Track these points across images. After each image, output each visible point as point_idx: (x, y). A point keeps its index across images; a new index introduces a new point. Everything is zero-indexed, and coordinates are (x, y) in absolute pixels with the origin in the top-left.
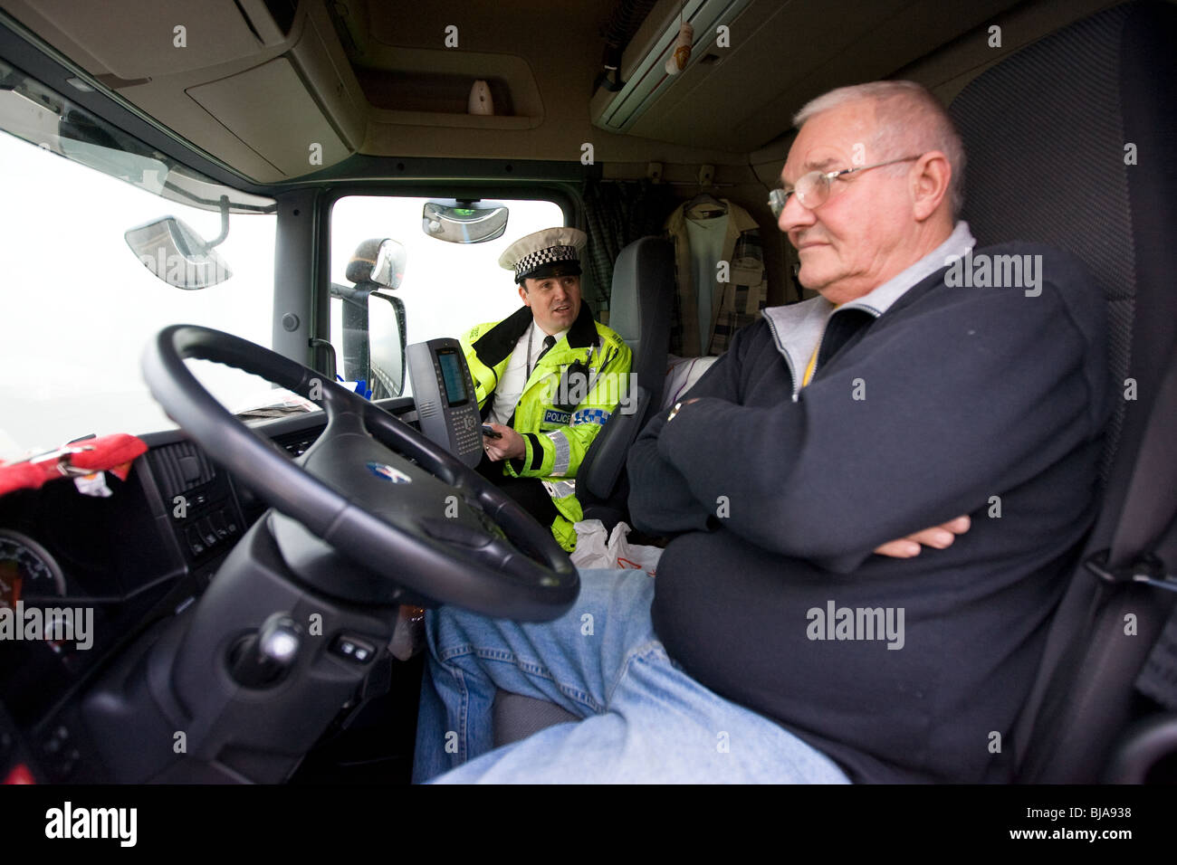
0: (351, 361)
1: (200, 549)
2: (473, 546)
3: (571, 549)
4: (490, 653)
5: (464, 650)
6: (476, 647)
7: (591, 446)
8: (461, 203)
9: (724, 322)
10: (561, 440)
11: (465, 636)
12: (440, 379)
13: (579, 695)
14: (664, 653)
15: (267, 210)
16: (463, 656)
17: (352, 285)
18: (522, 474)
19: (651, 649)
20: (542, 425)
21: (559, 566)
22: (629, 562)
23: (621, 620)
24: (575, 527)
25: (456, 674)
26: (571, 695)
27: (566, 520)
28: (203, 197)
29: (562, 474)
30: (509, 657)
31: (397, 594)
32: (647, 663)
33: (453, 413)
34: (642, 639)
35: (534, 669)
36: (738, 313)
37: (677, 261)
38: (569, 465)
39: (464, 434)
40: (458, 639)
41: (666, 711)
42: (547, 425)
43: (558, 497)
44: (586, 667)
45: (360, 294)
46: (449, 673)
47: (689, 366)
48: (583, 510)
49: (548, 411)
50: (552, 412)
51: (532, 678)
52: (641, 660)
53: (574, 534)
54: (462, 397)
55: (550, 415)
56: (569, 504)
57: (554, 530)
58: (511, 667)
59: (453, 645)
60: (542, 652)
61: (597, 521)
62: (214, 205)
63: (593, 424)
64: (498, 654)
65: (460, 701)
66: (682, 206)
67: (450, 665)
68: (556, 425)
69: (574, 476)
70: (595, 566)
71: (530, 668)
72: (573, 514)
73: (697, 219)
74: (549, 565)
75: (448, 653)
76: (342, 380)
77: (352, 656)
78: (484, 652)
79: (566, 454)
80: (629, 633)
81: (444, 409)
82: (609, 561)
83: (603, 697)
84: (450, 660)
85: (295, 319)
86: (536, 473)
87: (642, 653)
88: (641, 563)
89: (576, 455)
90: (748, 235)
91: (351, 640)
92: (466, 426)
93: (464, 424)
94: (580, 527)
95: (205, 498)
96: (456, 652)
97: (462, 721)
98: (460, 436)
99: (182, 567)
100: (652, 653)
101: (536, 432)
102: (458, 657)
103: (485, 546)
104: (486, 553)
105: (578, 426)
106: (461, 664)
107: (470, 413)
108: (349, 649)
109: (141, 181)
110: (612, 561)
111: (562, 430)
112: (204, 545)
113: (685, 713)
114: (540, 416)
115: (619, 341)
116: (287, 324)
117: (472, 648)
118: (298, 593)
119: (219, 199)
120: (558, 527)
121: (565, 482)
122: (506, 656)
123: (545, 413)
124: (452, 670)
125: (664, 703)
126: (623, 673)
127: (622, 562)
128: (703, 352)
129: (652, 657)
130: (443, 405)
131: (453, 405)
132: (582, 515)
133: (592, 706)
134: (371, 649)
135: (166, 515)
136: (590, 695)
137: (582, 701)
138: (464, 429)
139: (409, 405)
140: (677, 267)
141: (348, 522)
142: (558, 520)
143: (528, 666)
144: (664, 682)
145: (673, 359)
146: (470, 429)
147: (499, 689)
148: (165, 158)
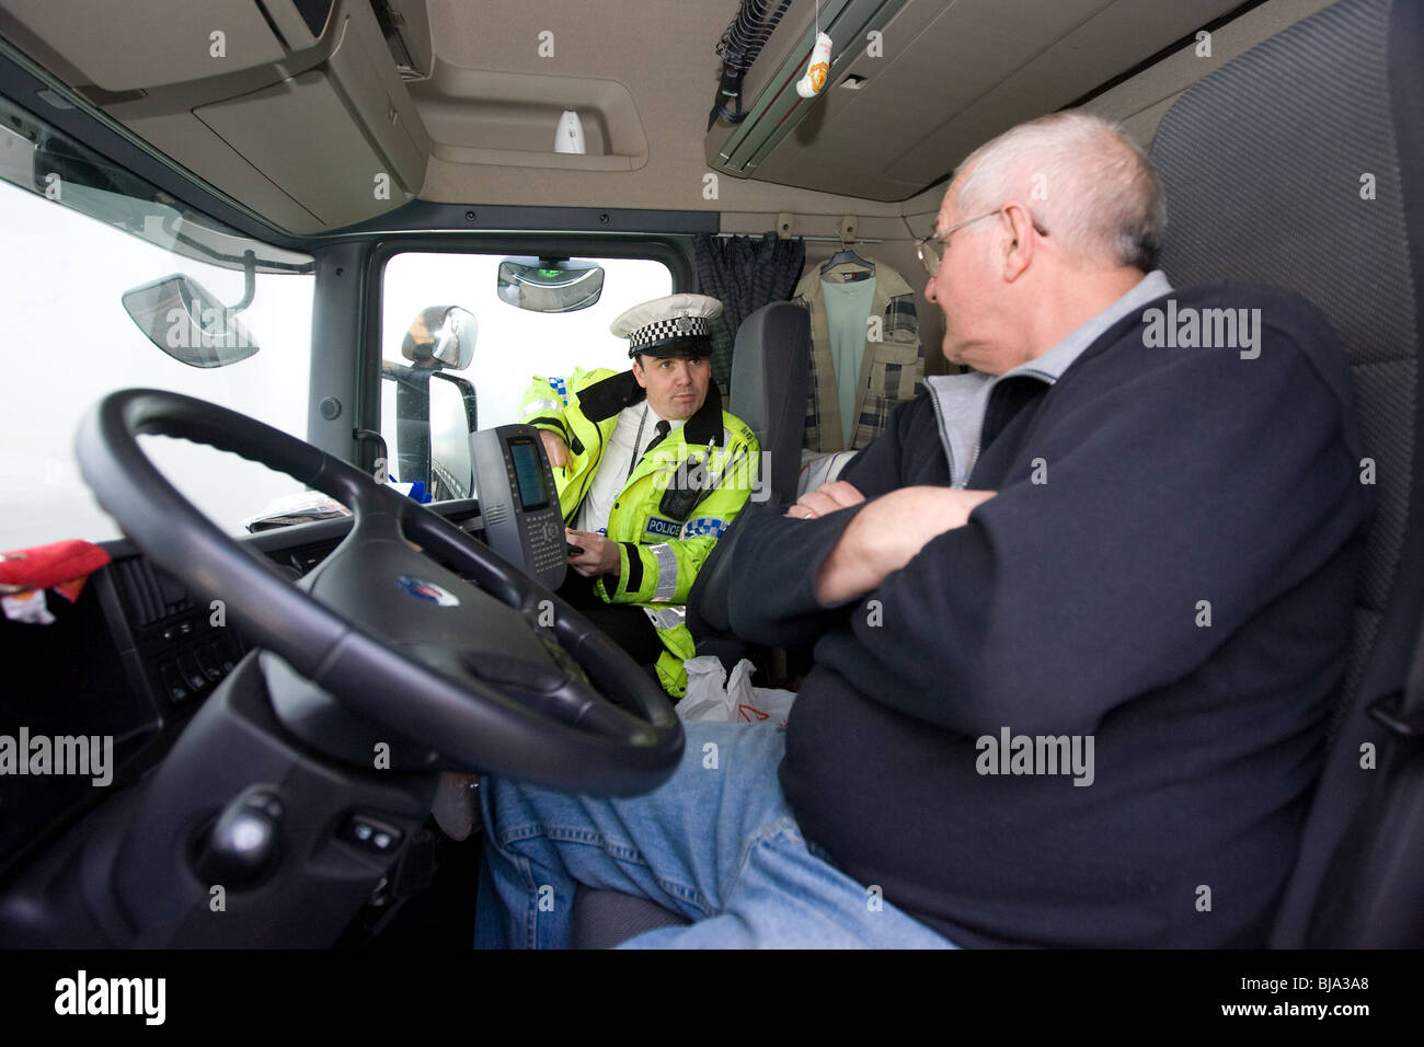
0: (407, 458)
1: (181, 694)
2: (541, 691)
3: (681, 694)
4: (567, 833)
5: (531, 832)
6: (547, 825)
7: (704, 565)
8: (546, 262)
9: (871, 410)
10: (666, 555)
11: (533, 813)
12: (512, 476)
13: (687, 892)
14: (797, 834)
15: (303, 270)
16: (528, 840)
17: (409, 364)
18: (616, 597)
19: (779, 829)
20: (642, 536)
21: (658, 716)
22: (754, 710)
23: (742, 786)
24: (686, 665)
25: (520, 865)
26: (675, 892)
27: (674, 657)
28: (221, 251)
29: (667, 600)
30: (593, 838)
31: (433, 757)
32: (774, 849)
33: (529, 520)
34: (769, 815)
35: (628, 854)
36: (890, 398)
37: (813, 333)
38: (677, 588)
39: (543, 547)
40: (523, 816)
41: (803, 912)
42: (650, 536)
43: (663, 628)
44: (697, 854)
45: (420, 374)
46: (511, 865)
47: (830, 461)
48: (695, 644)
49: (652, 519)
50: (657, 520)
51: (624, 865)
52: (766, 845)
53: (685, 675)
54: (542, 499)
55: (655, 525)
56: (677, 636)
57: (658, 669)
58: (596, 851)
59: (516, 824)
60: (636, 832)
61: (713, 657)
62: (234, 261)
63: (708, 537)
64: (578, 834)
65: (527, 904)
66: (819, 266)
67: (512, 853)
68: (662, 537)
69: (685, 601)
70: (710, 716)
71: (622, 852)
72: (683, 649)
73: (836, 282)
74: (643, 715)
75: (510, 835)
76: (394, 481)
77: (370, 844)
78: (558, 832)
79: (672, 575)
80: (752, 808)
81: (516, 514)
82: (727, 709)
83: (718, 895)
84: (512, 844)
85: (335, 403)
86: (633, 597)
87: (768, 834)
88: (768, 712)
89: (686, 575)
90: (899, 303)
91: (369, 821)
92: (546, 536)
93: (542, 534)
94: (692, 665)
95: (192, 626)
96: (520, 833)
97: (530, 932)
98: (537, 548)
99: (155, 719)
100: (781, 834)
101: (637, 544)
102: (523, 840)
103: (557, 689)
104: (556, 700)
105: (690, 540)
106: (526, 850)
107: (550, 520)
108: (365, 833)
109: (142, 230)
110: (731, 709)
111: (670, 543)
112: (187, 689)
113: (829, 916)
114: (640, 525)
115: (749, 437)
116: (325, 410)
117: (542, 827)
118: (291, 755)
119: (242, 255)
120: (664, 665)
121: (672, 609)
122: (589, 837)
123: (648, 521)
124: (515, 860)
125: (800, 903)
126: (744, 863)
127: (745, 710)
128: (846, 446)
129: (782, 840)
130: (515, 509)
131: (528, 509)
132: (694, 650)
133: (702, 908)
134: (396, 833)
135: (134, 650)
136: (700, 893)
137: (690, 901)
138: (543, 540)
139: (473, 509)
140: (812, 342)
141: (350, 655)
142: (663, 657)
143: (619, 850)
144: (799, 875)
145: (807, 455)
146: (550, 540)
147: (578, 884)
148: (173, 202)
